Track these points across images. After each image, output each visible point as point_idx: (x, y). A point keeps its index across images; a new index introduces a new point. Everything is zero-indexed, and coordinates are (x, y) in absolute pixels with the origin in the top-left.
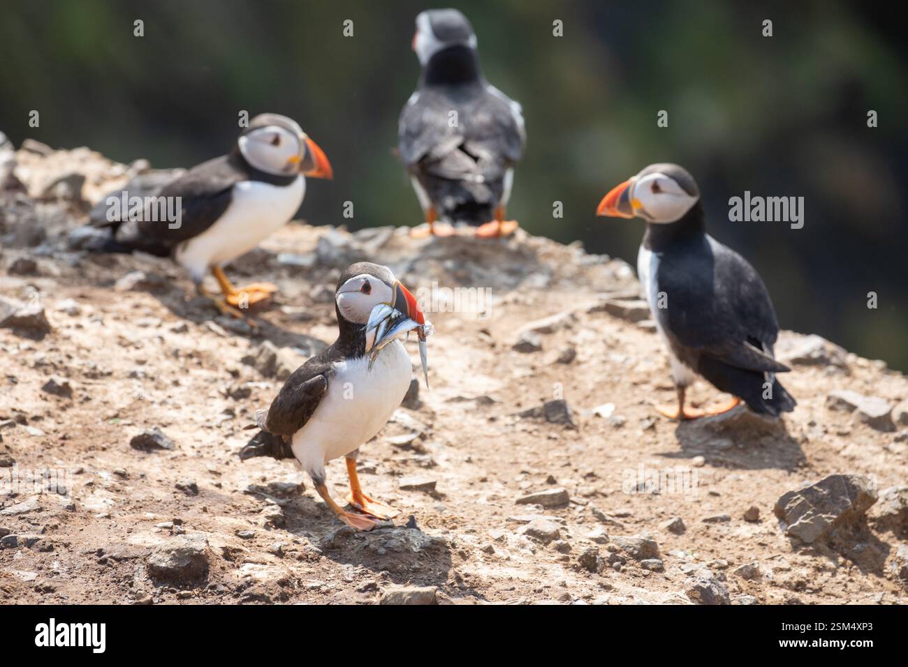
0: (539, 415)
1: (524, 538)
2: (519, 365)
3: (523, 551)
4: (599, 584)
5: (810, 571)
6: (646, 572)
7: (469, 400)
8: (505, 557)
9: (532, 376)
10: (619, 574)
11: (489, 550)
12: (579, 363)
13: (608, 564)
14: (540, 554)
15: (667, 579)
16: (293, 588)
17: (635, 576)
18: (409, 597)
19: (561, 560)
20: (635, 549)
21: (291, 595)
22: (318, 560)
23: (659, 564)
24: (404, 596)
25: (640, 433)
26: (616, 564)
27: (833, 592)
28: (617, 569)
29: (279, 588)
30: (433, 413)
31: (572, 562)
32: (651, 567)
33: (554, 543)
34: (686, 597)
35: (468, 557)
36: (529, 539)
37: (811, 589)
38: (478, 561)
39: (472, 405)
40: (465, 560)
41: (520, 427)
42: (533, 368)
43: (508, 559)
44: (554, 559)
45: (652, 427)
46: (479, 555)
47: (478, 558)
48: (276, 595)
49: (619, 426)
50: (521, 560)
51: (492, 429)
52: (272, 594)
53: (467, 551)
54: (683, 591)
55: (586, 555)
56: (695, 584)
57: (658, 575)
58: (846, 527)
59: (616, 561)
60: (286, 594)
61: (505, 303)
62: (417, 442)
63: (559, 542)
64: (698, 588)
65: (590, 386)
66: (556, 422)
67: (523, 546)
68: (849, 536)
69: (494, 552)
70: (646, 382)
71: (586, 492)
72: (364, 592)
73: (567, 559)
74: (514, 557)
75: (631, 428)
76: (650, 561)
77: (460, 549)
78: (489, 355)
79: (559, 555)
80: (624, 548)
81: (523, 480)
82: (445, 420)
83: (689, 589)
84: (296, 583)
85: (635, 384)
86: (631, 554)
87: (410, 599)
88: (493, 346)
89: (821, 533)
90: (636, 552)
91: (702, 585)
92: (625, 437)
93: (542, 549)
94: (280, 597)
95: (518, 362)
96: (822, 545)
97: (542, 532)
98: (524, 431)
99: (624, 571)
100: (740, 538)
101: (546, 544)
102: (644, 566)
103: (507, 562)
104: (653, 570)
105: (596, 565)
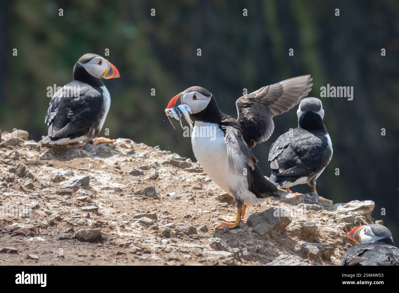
0: (143, 194)
1: (138, 224)
2: (133, 180)
3: (137, 229)
4: (171, 240)
5: (262, 246)
6: (192, 239)
7: (111, 189)
8: (130, 230)
9: (139, 183)
10: (180, 240)
11: (123, 227)
12: (159, 179)
13: (175, 236)
14: (145, 230)
15: (201, 242)
16: (36, 232)
17: (187, 240)
18: (89, 232)
19: (154, 233)
20: (187, 230)
21: (35, 235)
22: (46, 228)
23: (197, 236)
24: (86, 232)
25: (187, 201)
26: (178, 236)
27: (272, 254)
28: (179, 238)
29: (30, 231)
30: (96, 192)
31: (159, 234)
32: (194, 237)
33: (151, 227)
34: (209, 247)
35: (113, 229)
36: (140, 224)
37: (263, 253)
38: (118, 230)
39: (113, 191)
40: (112, 230)
41: (134, 198)
42: (139, 181)
43: (131, 231)
44: (151, 232)
45: (193, 199)
46: (118, 228)
47: (118, 229)
48: (28, 233)
49: (178, 198)
50: (137, 232)
51: (122, 199)
52: (26, 233)
53: (113, 227)
54: (208, 245)
55: (165, 231)
56: (213, 241)
57: (197, 241)
58: (278, 231)
59: (179, 234)
60: (33, 234)
61: (126, 161)
62: (89, 198)
63: (153, 226)
64: (215, 243)
65: (165, 187)
66: (150, 196)
67: (138, 227)
68: (279, 235)
69: (125, 228)
70: (189, 186)
71: (164, 217)
72: (68, 233)
73: (157, 232)
74: (134, 230)
75: (183, 200)
76: (193, 235)
77: (110, 225)
78: (120, 177)
79: (153, 231)
80: (182, 230)
81: (136, 213)
82: (101, 195)
83: (211, 243)
84: (37, 231)
85: (184, 186)
86: (185, 233)
87: (89, 233)
88: (121, 173)
89: (267, 231)
90: (187, 232)
91: (217, 241)
92: (180, 202)
93: (146, 229)
94: (30, 234)
95: (133, 178)
96: (268, 236)
97: (146, 222)
98: (136, 199)
99: (182, 239)
100: (232, 234)
101: (148, 227)
102: (191, 237)
103: (131, 232)
104: (195, 239)
105: (170, 235)
